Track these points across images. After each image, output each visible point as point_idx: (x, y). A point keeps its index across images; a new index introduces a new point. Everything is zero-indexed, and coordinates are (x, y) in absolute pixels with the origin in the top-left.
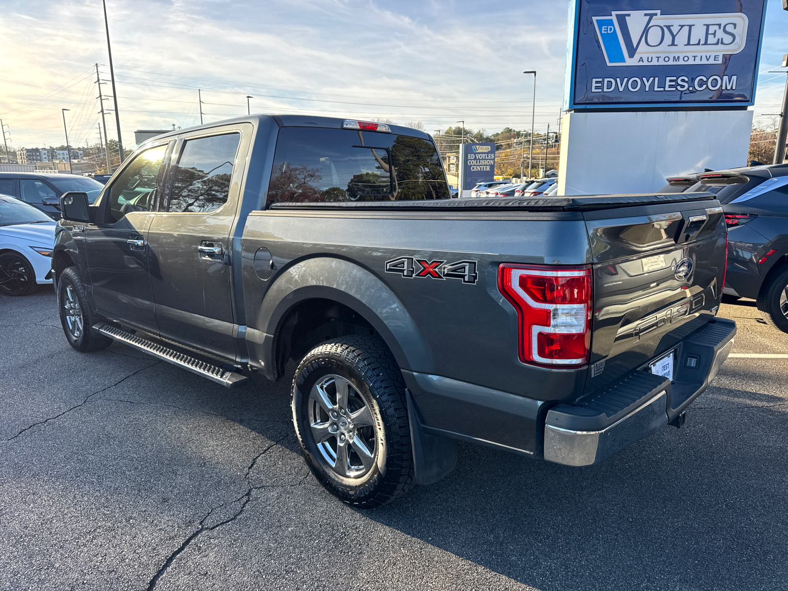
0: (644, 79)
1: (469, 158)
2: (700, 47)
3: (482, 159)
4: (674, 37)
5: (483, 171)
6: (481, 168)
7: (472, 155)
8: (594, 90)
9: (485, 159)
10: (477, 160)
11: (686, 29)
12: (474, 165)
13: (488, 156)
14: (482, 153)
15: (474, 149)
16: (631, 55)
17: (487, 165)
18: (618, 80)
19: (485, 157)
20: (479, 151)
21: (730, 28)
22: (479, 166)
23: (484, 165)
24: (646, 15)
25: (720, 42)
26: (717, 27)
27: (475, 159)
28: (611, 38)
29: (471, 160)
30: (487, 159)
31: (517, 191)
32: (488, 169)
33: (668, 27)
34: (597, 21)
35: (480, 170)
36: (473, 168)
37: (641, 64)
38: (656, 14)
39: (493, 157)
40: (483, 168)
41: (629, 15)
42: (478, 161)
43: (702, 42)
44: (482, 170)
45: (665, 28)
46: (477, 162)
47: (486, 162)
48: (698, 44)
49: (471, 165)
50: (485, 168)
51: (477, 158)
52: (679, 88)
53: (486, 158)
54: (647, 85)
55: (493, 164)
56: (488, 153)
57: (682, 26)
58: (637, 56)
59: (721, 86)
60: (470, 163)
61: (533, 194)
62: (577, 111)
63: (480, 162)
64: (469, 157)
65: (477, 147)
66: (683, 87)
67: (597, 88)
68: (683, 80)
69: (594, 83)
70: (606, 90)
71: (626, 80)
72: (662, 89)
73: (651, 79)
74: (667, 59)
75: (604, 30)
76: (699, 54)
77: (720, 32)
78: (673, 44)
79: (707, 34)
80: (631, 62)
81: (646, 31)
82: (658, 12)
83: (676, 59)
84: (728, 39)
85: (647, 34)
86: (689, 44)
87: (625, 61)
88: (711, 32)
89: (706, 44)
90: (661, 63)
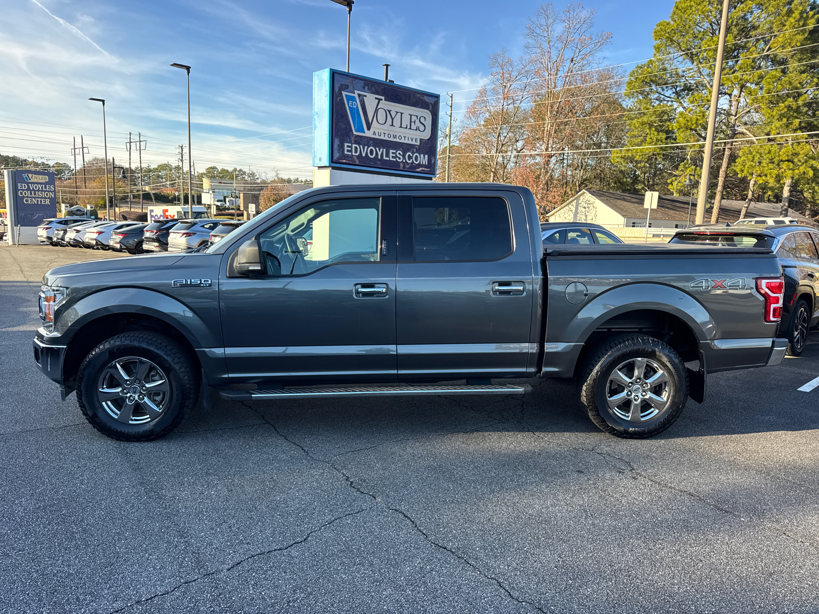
0: (377, 149)
1: (19, 188)
2: (407, 130)
3: (38, 190)
4: (393, 119)
5: (41, 204)
6: (38, 201)
7: (23, 184)
8: (346, 153)
9: (42, 191)
10: (31, 191)
11: (399, 114)
12: (27, 197)
13: (46, 187)
14: (38, 183)
15: (26, 178)
16: (369, 129)
17: (45, 198)
18: (361, 146)
19: (42, 188)
20: (32, 180)
21: (422, 120)
22: (34, 198)
23: (42, 198)
24: (376, 98)
25: (417, 129)
26: (416, 117)
27: (28, 189)
28: (354, 111)
29: (23, 190)
30: (45, 191)
31: (147, 231)
32: (48, 202)
33: (389, 111)
34: (346, 95)
35: (36, 203)
36: (27, 201)
37: (374, 136)
38: (382, 100)
39: (53, 189)
40: (41, 201)
41: (366, 96)
42: (33, 192)
43: (409, 127)
44: (39, 203)
45: (387, 111)
46: (31, 194)
47: (44, 194)
48: (406, 128)
49: (24, 197)
50: (43, 201)
51: (31, 189)
52: (397, 158)
53: (44, 189)
54: (380, 154)
55: (53, 196)
56: (45, 184)
57: (397, 112)
58: (372, 130)
59: (420, 161)
60: (21, 193)
61: (185, 235)
62: (334, 168)
63: (35, 194)
64: (19, 186)
65: (30, 175)
66: (400, 158)
67: (348, 151)
68: (399, 154)
69: (346, 146)
70: (354, 154)
71: (366, 147)
72: (388, 159)
73: (382, 149)
74: (389, 136)
75: (350, 104)
76: (407, 136)
77: (417, 121)
78: (392, 125)
79: (411, 122)
80: (368, 134)
81: (376, 111)
82: (383, 98)
83: (395, 137)
84: (422, 128)
85: (377, 113)
86: (401, 127)
87: (364, 133)
88: (413, 120)
89: (410, 129)
90: (386, 138)
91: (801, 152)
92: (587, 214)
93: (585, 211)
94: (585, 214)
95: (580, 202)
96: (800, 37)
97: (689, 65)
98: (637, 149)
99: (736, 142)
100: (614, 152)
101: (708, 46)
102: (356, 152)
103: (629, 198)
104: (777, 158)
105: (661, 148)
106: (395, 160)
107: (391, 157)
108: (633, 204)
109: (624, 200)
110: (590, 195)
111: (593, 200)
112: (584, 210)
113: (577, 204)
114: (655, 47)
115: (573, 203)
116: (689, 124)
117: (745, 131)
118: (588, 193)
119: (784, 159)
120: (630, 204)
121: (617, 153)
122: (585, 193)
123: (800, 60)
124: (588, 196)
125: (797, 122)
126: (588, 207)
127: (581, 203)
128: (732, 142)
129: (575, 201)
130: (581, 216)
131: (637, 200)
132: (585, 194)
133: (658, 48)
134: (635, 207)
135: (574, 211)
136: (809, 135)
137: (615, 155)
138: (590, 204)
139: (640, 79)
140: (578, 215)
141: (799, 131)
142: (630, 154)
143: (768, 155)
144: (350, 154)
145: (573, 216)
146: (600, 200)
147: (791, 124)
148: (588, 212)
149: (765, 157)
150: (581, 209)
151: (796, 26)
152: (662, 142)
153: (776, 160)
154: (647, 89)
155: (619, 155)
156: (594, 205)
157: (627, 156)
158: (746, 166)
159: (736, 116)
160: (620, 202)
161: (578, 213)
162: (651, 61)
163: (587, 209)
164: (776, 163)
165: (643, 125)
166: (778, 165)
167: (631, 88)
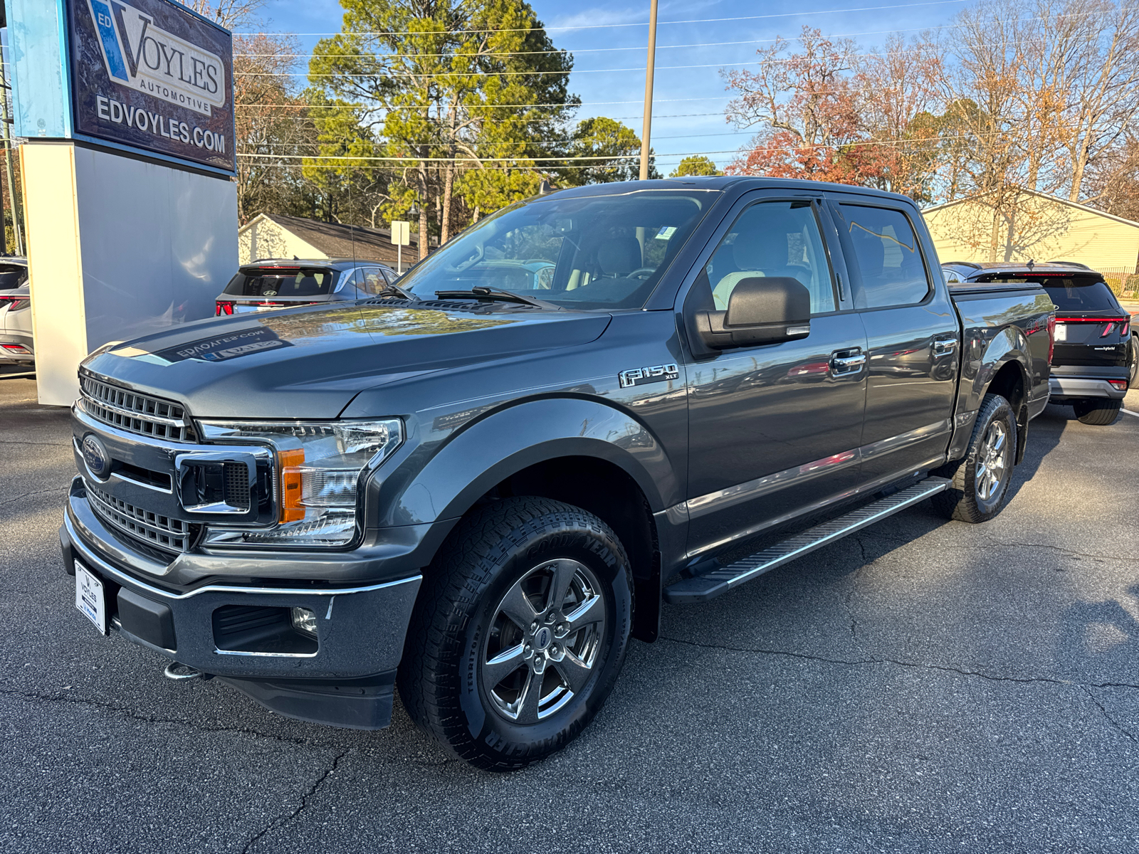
0: (150, 114)
2: (191, 87)
4: (169, 63)
8: (100, 115)
11: (177, 55)
16: (133, 73)
18: (125, 106)
24: (141, 17)
25: (205, 87)
26: (202, 66)
28: (108, 35)
33: (163, 46)
37: (143, 90)
38: (150, 22)
41: (124, 9)
43: (193, 81)
45: (159, 45)
48: (190, 82)
54: (154, 124)
57: (175, 51)
58: (139, 76)
59: (214, 146)
66: (185, 137)
67: (104, 112)
68: (184, 128)
69: (99, 103)
70: (114, 119)
71: (132, 109)
72: (168, 135)
73: (157, 116)
74: (166, 94)
75: (100, 18)
76: (192, 97)
77: (204, 73)
78: (168, 73)
79: (195, 73)
80: (133, 83)
81: (143, 41)
82: (151, 18)
83: (174, 96)
84: (212, 88)
85: (144, 47)
86: (182, 79)
87: (127, 80)
88: (198, 70)
89: (195, 84)
90: (161, 96)
91: (531, 182)
92: (271, 250)
93: (268, 246)
94: (268, 250)
95: (258, 232)
96: (518, 40)
97: (389, 53)
98: (338, 160)
99: (458, 162)
100: (306, 162)
101: (416, 31)
102: (117, 116)
103: (325, 229)
104: (507, 187)
105: (370, 162)
106: (178, 138)
107: (172, 133)
108: (333, 238)
109: (321, 231)
110: (274, 222)
111: (278, 230)
112: (265, 244)
113: (254, 236)
114: (346, 18)
115: (247, 233)
116: (404, 132)
117: (467, 149)
118: (269, 219)
119: (514, 189)
120: (330, 237)
121: (311, 163)
122: (264, 218)
123: (516, 69)
124: (270, 224)
125: (523, 144)
126: (272, 241)
127: (259, 234)
128: (454, 162)
129: (250, 231)
130: (262, 253)
131: (337, 233)
132: (264, 221)
133: (350, 20)
134: (337, 242)
135: (250, 245)
136: (536, 162)
137: (308, 166)
138: (273, 236)
139: (330, 61)
140: (257, 252)
141: (525, 156)
142: (328, 166)
143: (497, 183)
144: (107, 118)
145: (249, 253)
146: (289, 230)
147: (518, 146)
148: (273, 247)
149: (494, 185)
150: (260, 243)
151: (514, 25)
152: (370, 153)
153: (506, 189)
154: (339, 76)
155: (313, 166)
156: (281, 237)
157: (324, 170)
158: (476, 195)
159: (454, 128)
160: (316, 235)
161: (256, 249)
162: (339, 36)
163: (270, 243)
164: (506, 192)
165: (340, 126)
166: (508, 195)
167: (318, 71)
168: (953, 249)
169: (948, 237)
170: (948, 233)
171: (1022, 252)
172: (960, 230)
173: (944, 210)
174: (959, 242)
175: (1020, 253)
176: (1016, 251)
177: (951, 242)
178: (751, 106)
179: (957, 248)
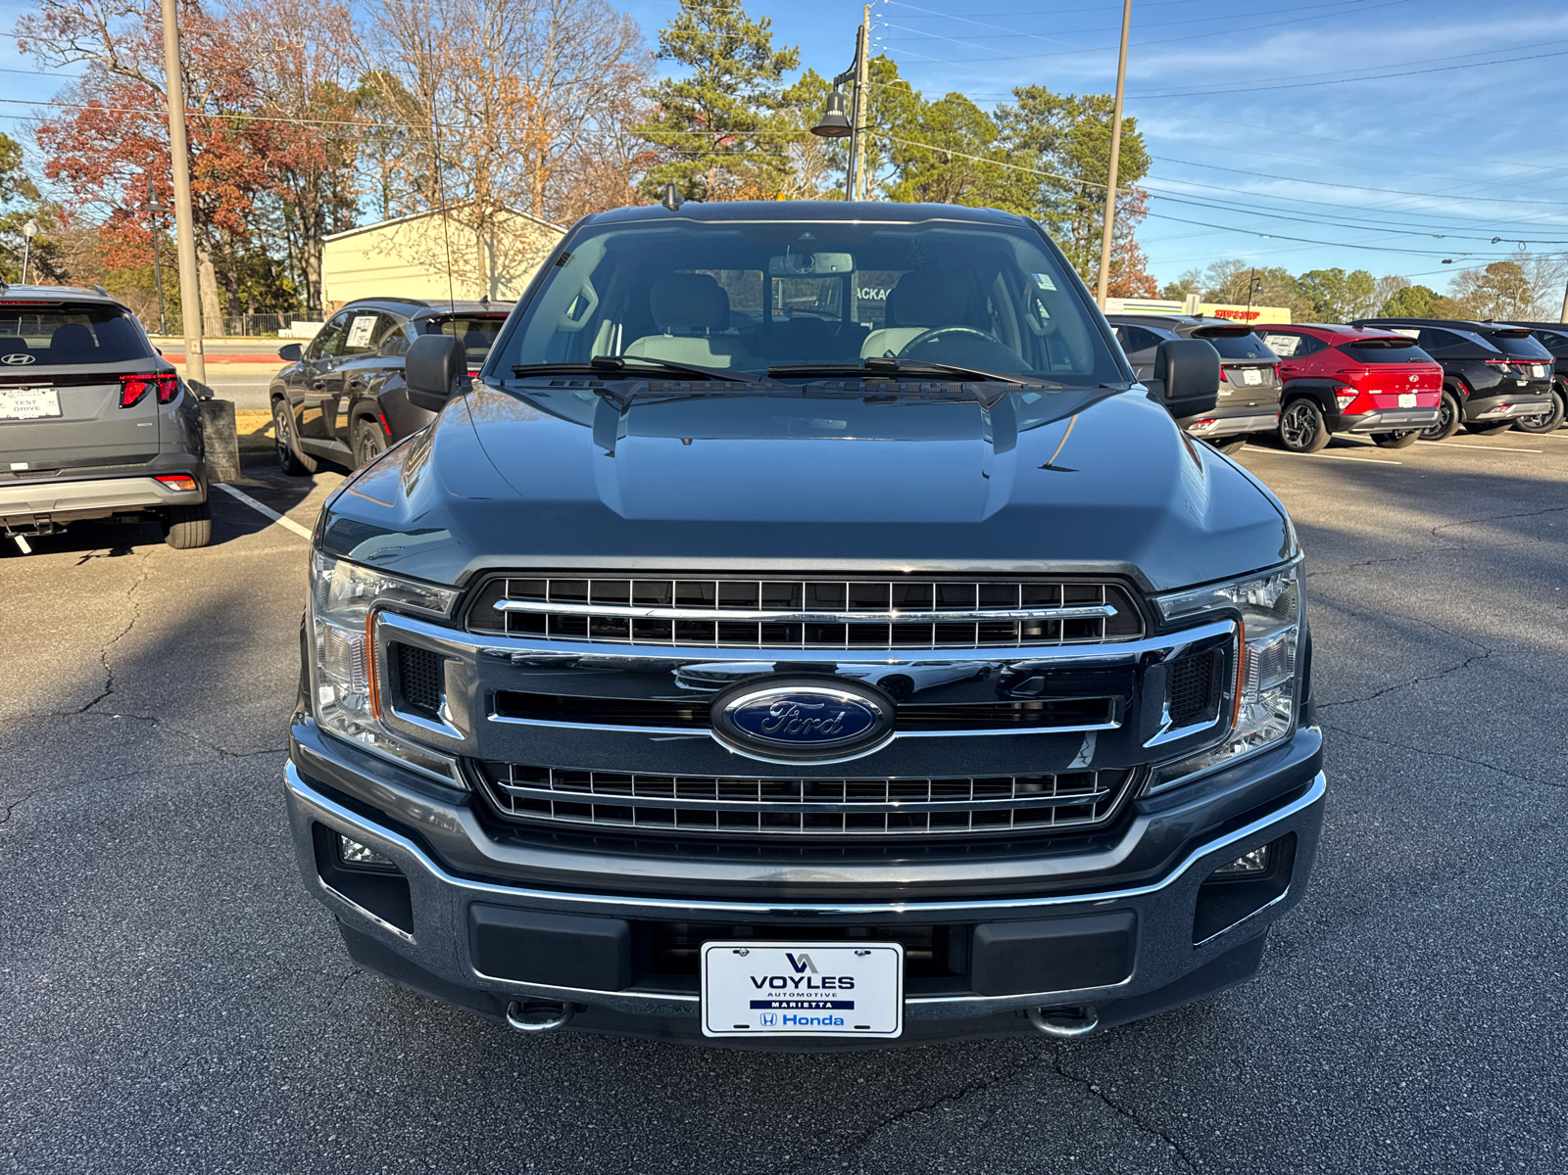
168: (425, 278)
169: (416, 262)
170: (416, 256)
171: (509, 285)
172: (431, 253)
173: (405, 224)
174: (432, 270)
175: (506, 286)
176: (502, 283)
177: (421, 269)
178: (63, 32)
179: (430, 278)
